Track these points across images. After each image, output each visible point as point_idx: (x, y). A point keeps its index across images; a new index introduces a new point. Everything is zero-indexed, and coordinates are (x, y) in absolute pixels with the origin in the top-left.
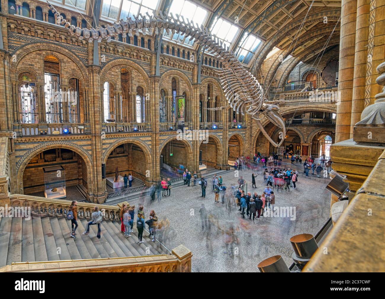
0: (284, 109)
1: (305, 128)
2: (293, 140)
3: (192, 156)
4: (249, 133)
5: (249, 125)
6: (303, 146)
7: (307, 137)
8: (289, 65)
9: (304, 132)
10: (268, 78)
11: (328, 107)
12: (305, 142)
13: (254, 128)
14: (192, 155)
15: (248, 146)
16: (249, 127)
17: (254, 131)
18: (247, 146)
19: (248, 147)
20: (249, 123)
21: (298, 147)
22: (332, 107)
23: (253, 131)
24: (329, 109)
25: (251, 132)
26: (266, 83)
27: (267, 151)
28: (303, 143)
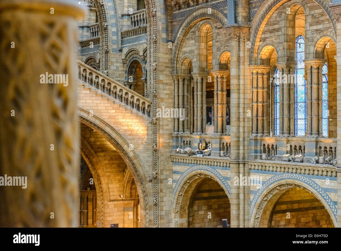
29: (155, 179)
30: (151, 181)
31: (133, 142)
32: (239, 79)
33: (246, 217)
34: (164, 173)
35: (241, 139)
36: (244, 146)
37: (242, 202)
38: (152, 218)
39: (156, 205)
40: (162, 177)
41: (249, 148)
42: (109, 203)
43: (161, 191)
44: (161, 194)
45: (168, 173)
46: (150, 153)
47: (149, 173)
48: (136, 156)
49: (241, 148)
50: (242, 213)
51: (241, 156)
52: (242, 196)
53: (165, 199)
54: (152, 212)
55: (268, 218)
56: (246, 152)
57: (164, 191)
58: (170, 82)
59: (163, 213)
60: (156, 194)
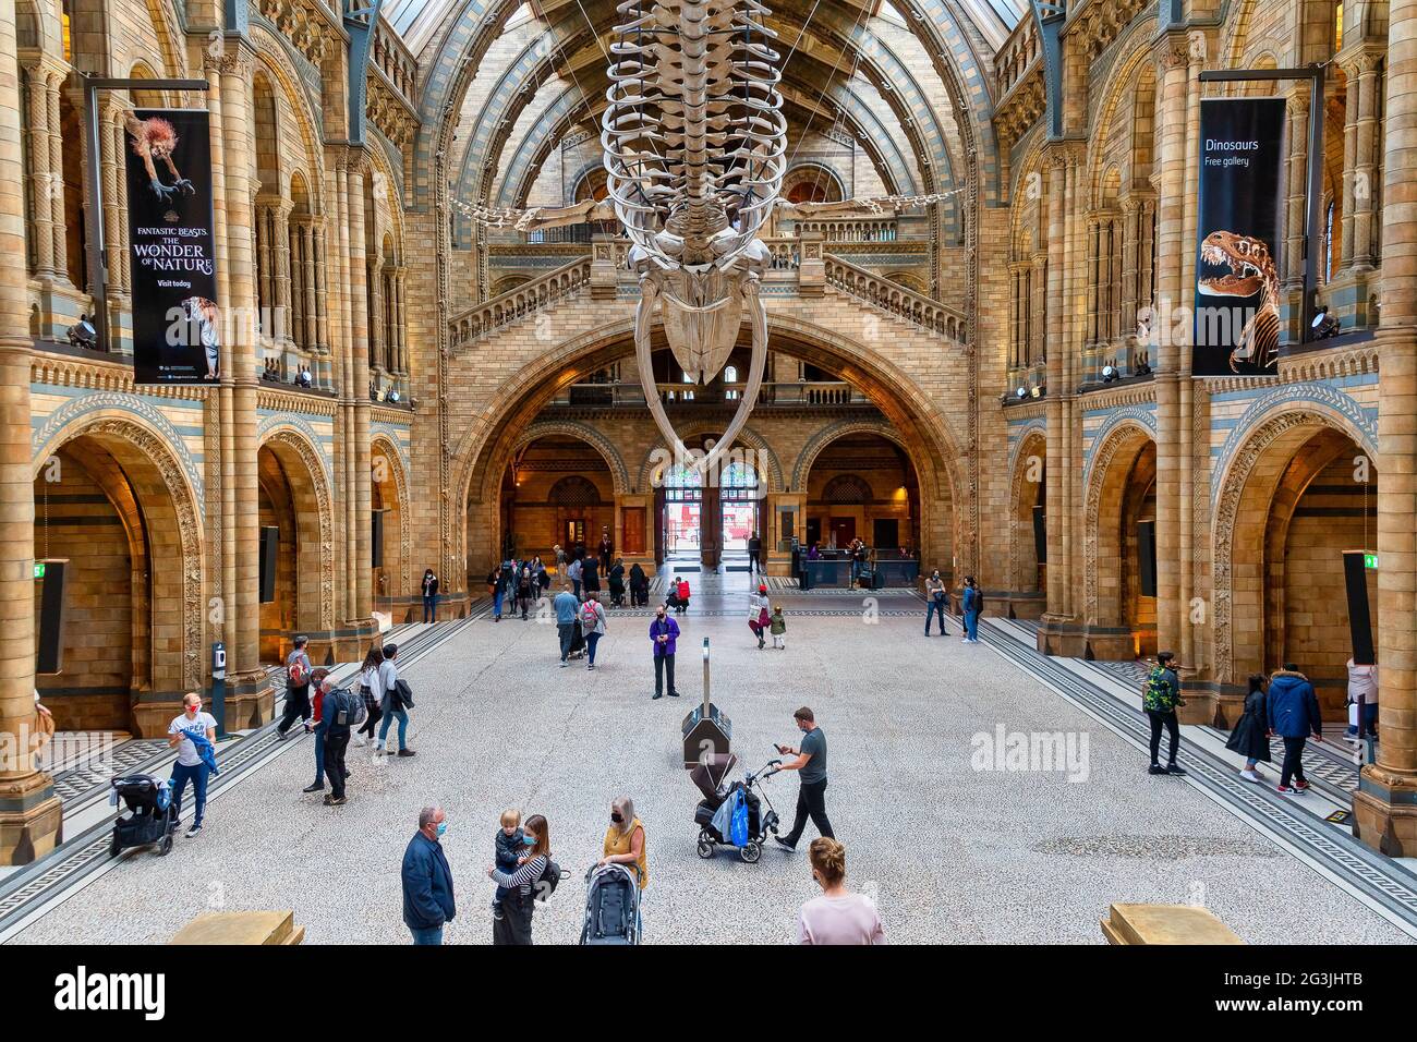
0: (614, 312)
1: (630, 427)
2: (551, 492)
3: (203, 573)
4: (432, 440)
5: (430, 394)
6: (624, 509)
7: (638, 468)
8: (541, 118)
9: (626, 445)
10: (476, 151)
11: (790, 310)
12: (633, 491)
13: (459, 407)
14: (203, 560)
15: (435, 514)
16: (434, 403)
17: (462, 429)
18: (422, 513)
19: (434, 521)
20: (432, 379)
21: (572, 524)
22: (805, 311)
23: (456, 428)
24: (793, 320)
25: (444, 435)
26: (470, 181)
27: (491, 541)
28: (623, 496)
29: (973, 452)
30: (965, 454)
31: (930, 386)
32: (1063, 243)
33: (1074, 500)
34: (990, 440)
35: (1065, 356)
36: (1070, 369)
37: (1065, 473)
38: (968, 518)
39: (973, 494)
40: (985, 447)
41: (1080, 371)
42: (937, 503)
43: (984, 471)
44: (983, 478)
45: (998, 440)
46: (964, 406)
47: (962, 440)
48: (938, 412)
49: (1065, 372)
50: (1065, 492)
51: (1065, 386)
52: (1065, 462)
53: (991, 486)
54: (967, 508)
55: (1119, 502)
56: (1074, 379)
57: (990, 472)
58: (1004, 278)
59: (988, 510)
60: (975, 475)
